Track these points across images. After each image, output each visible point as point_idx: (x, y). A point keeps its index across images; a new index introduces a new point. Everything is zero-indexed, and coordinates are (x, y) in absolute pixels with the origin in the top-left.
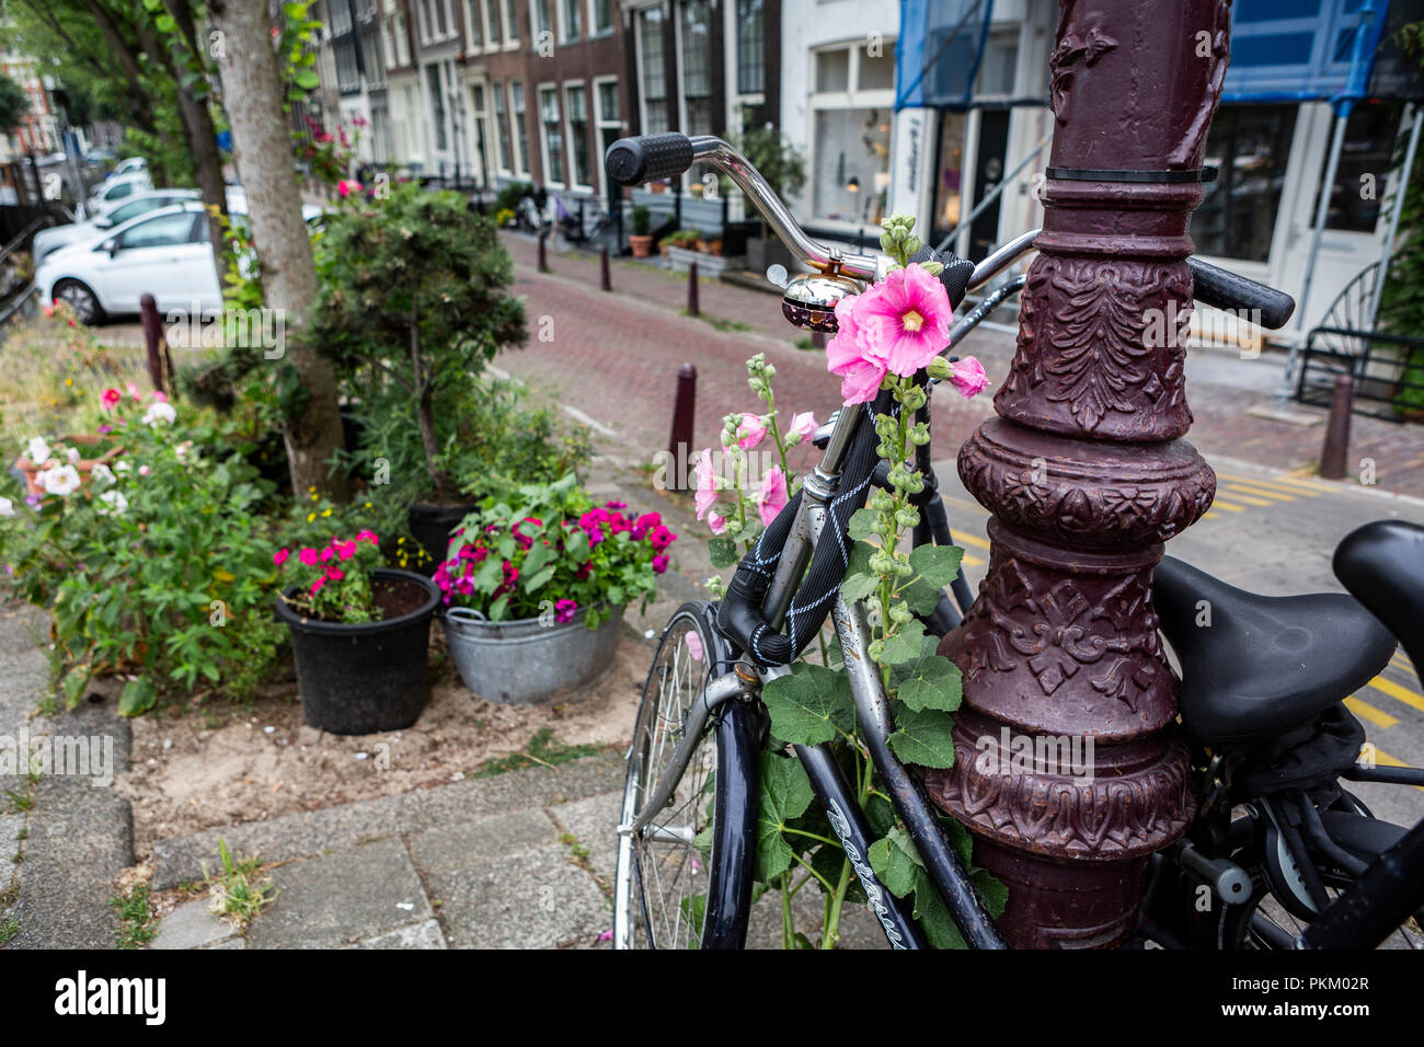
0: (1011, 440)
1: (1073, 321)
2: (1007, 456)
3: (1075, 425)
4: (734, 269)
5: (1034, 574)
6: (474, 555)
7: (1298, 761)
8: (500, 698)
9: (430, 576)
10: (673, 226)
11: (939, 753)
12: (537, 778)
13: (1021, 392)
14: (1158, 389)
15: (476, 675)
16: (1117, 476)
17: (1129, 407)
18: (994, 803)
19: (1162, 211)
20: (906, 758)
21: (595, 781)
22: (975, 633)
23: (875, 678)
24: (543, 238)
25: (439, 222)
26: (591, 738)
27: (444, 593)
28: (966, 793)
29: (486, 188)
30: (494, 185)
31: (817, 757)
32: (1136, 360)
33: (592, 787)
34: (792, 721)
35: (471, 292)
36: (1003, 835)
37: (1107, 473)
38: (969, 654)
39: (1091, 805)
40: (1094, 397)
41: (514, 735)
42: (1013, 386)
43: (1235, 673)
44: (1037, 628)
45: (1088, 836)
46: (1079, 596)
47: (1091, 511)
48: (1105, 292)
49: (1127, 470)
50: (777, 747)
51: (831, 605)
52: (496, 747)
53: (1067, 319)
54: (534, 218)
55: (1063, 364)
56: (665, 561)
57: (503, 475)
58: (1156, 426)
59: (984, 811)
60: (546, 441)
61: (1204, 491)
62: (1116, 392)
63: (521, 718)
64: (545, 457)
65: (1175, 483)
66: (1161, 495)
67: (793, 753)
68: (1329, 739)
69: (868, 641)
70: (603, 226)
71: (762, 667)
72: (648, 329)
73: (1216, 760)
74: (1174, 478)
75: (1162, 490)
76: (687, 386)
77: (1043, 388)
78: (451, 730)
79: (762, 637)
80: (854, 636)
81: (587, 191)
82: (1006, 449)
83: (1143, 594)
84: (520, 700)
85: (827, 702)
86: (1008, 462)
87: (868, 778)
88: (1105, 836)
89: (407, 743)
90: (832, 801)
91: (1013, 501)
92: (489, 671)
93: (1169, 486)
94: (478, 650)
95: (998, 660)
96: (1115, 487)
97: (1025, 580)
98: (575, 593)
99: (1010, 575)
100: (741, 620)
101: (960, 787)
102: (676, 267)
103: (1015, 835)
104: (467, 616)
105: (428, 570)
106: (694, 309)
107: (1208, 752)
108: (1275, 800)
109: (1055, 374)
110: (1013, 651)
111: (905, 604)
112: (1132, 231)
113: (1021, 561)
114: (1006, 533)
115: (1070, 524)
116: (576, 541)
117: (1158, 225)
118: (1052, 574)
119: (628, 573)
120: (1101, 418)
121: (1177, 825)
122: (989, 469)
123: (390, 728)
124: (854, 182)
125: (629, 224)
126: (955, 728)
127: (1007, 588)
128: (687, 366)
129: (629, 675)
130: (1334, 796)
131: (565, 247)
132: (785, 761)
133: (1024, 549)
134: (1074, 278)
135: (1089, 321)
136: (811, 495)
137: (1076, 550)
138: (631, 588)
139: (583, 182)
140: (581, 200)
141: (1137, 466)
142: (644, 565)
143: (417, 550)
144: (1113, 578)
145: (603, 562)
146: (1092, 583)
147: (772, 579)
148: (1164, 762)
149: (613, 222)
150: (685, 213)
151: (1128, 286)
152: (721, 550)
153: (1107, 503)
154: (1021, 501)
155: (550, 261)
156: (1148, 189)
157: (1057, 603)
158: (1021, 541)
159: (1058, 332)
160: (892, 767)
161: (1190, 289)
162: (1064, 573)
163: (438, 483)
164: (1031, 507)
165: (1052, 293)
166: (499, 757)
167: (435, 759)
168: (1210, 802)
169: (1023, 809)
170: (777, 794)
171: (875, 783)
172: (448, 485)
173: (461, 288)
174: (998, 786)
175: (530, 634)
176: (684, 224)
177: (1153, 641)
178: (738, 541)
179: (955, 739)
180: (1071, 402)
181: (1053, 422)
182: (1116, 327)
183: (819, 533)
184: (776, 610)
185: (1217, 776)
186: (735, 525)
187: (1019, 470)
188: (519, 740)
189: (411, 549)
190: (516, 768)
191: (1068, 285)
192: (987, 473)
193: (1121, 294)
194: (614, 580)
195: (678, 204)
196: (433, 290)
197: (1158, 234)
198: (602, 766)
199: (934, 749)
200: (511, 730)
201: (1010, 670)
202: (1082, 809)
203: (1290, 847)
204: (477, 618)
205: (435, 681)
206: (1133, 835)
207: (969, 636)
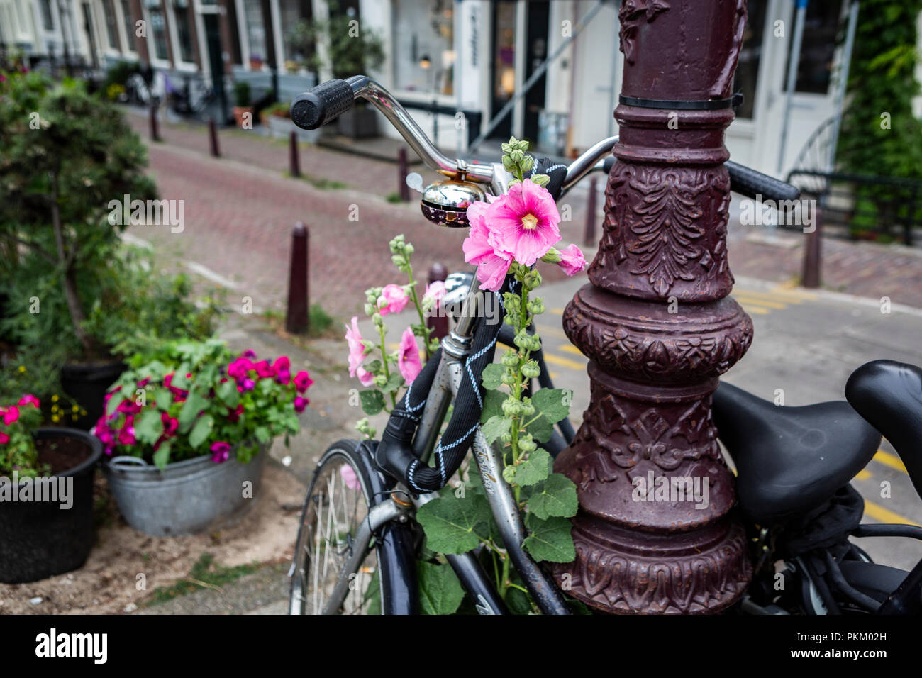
0: (605, 305)
1: (647, 213)
2: (603, 318)
3: (653, 292)
4: (328, 135)
5: (627, 406)
6: (131, 410)
7: (821, 527)
8: (163, 533)
9: (88, 429)
10: (271, 99)
11: (564, 550)
12: (205, 600)
13: (610, 266)
14: (710, 262)
15: (140, 514)
16: (685, 329)
17: (691, 276)
18: (608, 585)
19: (707, 130)
20: (538, 557)
21: (257, 596)
22: (583, 453)
23: (509, 496)
24: (154, 111)
25: (74, 112)
26: (248, 557)
27: (105, 445)
28: (586, 580)
29: (95, 66)
30: (103, 64)
31: (465, 562)
32: (694, 241)
33: (254, 602)
34: (443, 536)
35: (109, 175)
36: (617, 609)
37: (678, 328)
38: (580, 470)
39: (680, 579)
40: (665, 270)
41: (178, 564)
42: (603, 262)
43: (774, 468)
44: (631, 446)
45: (680, 602)
46: (661, 420)
47: (668, 357)
48: (669, 191)
49: (692, 324)
50: (429, 556)
51: (471, 442)
52: (162, 576)
53: (642, 212)
54: (144, 93)
55: (641, 246)
56: (306, 402)
57: (148, 334)
58: (710, 289)
59: (601, 592)
60: (184, 300)
61: (746, 335)
62: (681, 266)
63: (183, 549)
64: (186, 313)
65: (726, 332)
66: (718, 341)
67: (443, 560)
68: (841, 508)
69: (502, 468)
70: (210, 99)
71: (416, 494)
72: (255, 191)
73: (764, 532)
74: (725, 328)
75: (718, 338)
76: (300, 242)
77: (627, 265)
78: (120, 566)
79: (416, 470)
80: (490, 463)
81: (190, 68)
82: (602, 312)
83: (706, 414)
84: (181, 532)
85: (469, 517)
86: (604, 322)
87: (506, 575)
88: (692, 601)
89: (79, 584)
90: (480, 596)
91: (610, 352)
92: (152, 510)
93: (723, 333)
94: (140, 493)
95: (603, 473)
96: (685, 338)
97: (620, 410)
98: (227, 436)
99: (608, 407)
100: (397, 457)
101: (581, 574)
102: (277, 135)
103: (626, 608)
104: (129, 463)
105: (85, 424)
106: (296, 171)
107: (758, 527)
108: (807, 557)
109: (635, 254)
110: (614, 465)
111: (530, 436)
112: (687, 145)
113: (617, 396)
114: (603, 375)
115: (653, 367)
116: (227, 390)
117: (703, 140)
118: (640, 405)
119: (273, 414)
120: (671, 286)
121: (741, 585)
122: (589, 329)
123: (61, 571)
124: (426, 58)
125: (232, 98)
126: (573, 528)
127: (606, 419)
128: (299, 225)
129: (274, 499)
130: (846, 549)
131: (174, 119)
132: (438, 568)
133: (619, 387)
134: (645, 181)
135: (659, 214)
136: (449, 354)
137: (658, 386)
138: (274, 427)
139: (187, 59)
140: (187, 77)
141: (698, 320)
142: (286, 406)
143: (70, 406)
144: (686, 404)
145: (250, 406)
146: (670, 410)
147: (419, 422)
148: (728, 539)
149: (216, 96)
150: (283, 87)
151: (685, 186)
152: (370, 399)
153: (680, 351)
154: (616, 352)
155: (163, 131)
156: (696, 115)
157: (645, 425)
158: (615, 381)
159: (635, 222)
160: (528, 565)
161: (728, 185)
162: (650, 403)
163: (86, 344)
164: (624, 357)
165: (629, 192)
166: (166, 585)
167: (107, 594)
168: (761, 564)
169: (631, 587)
170: (434, 595)
171: (512, 578)
172: (97, 346)
173: (100, 173)
174: (611, 572)
175: (187, 474)
176: (282, 97)
177: (715, 448)
178: (386, 392)
179: (574, 537)
180: (648, 275)
181: (636, 291)
182: (678, 217)
183: (458, 383)
184: (423, 447)
185: (765, 544)
186: (381, 379)
187: (613, 329)
188: (183, 568)
189: (64, 405)
190: (183, 593)
191: (642, 186)
192: (589, 331)
193: (681, 193)
194: (261, 420)
195: (275, 80)
196: (74, 175)
197: (704, 147)
198: (261, 581)
199: (560, 547)
200: (174, 559)
201: (613, 480)
202: (674, 582)
203: (819, 591)
204: (138, 464)
205: (99, 523)
206: (712, 597)
207: (579, 456)
